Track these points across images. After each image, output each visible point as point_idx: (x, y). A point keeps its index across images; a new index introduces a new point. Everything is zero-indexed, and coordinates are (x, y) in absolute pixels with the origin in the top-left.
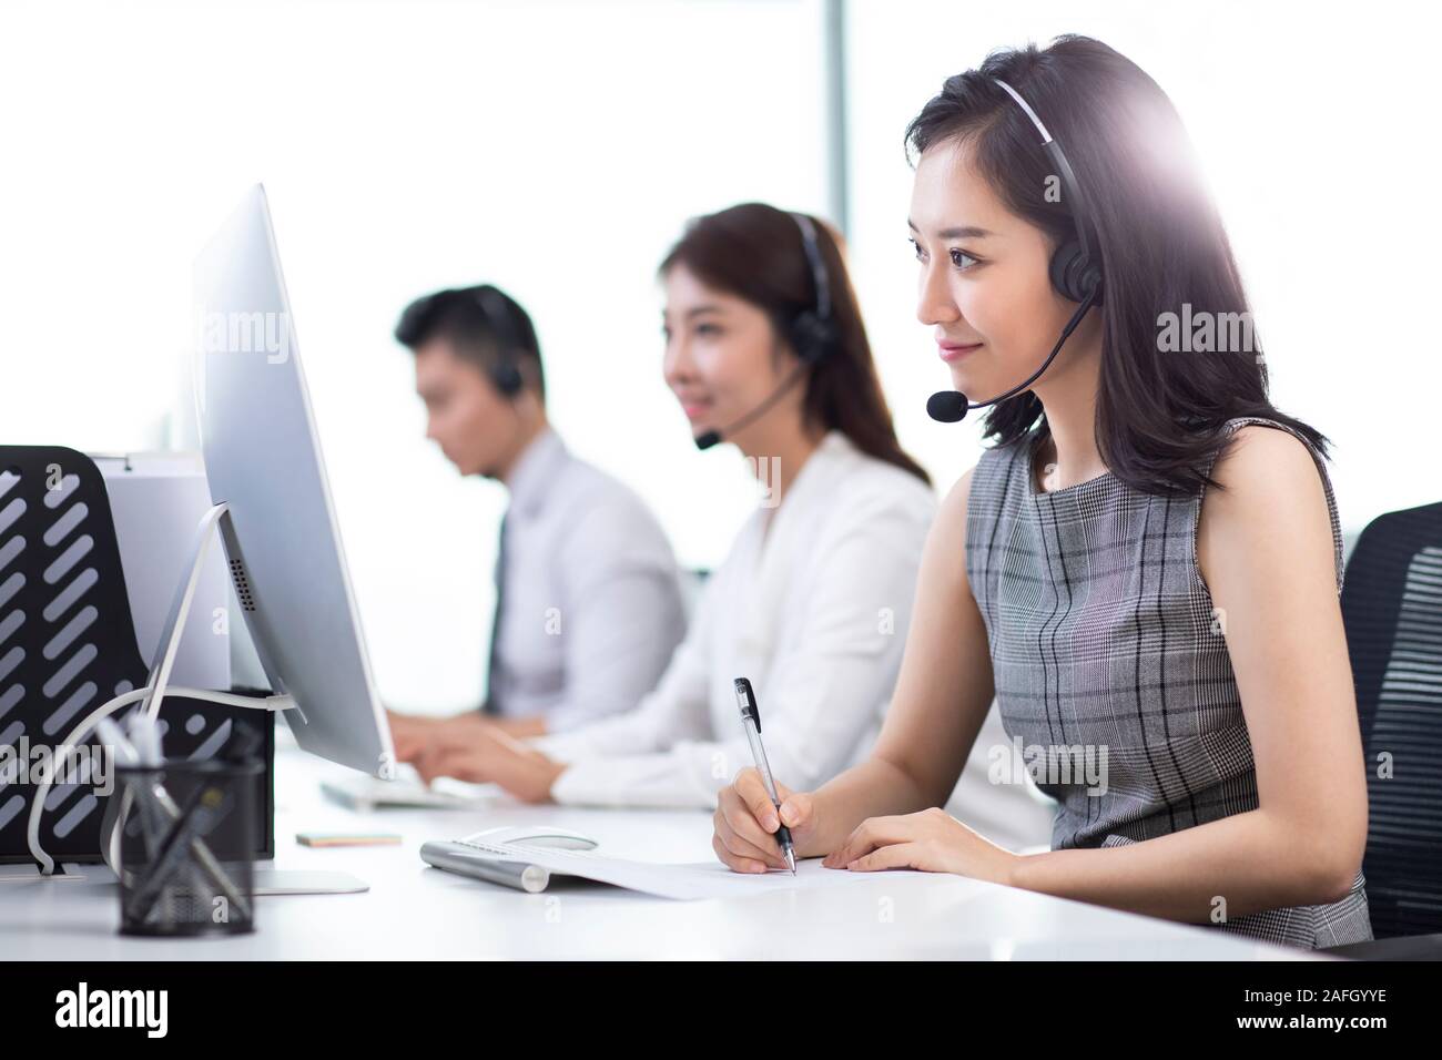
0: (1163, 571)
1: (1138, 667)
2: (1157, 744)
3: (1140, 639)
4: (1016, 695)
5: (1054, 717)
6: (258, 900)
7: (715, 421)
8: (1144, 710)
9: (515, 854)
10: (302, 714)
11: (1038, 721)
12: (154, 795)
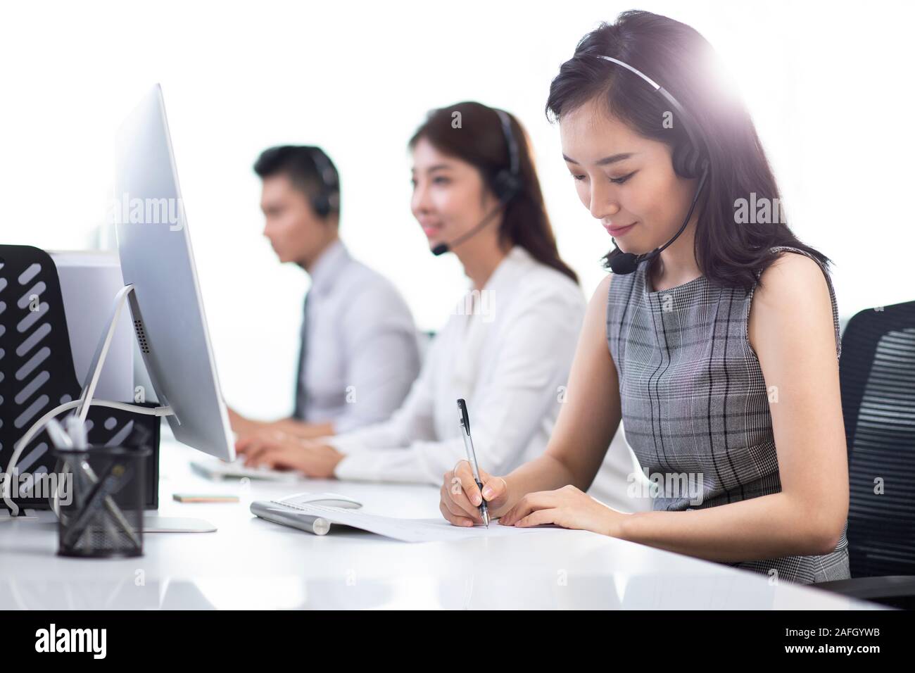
0: (726, 343)
1: (709, 403)
2: (720, 453)
3: (711, 386)
4: (634, 418)
5: (657, 433)
6: (146, 535)
7: (444, 237)
8: (712, 430)
9: (309, 510)
10: (178, 419)
11: (648, 435)
12: (82, 467)
